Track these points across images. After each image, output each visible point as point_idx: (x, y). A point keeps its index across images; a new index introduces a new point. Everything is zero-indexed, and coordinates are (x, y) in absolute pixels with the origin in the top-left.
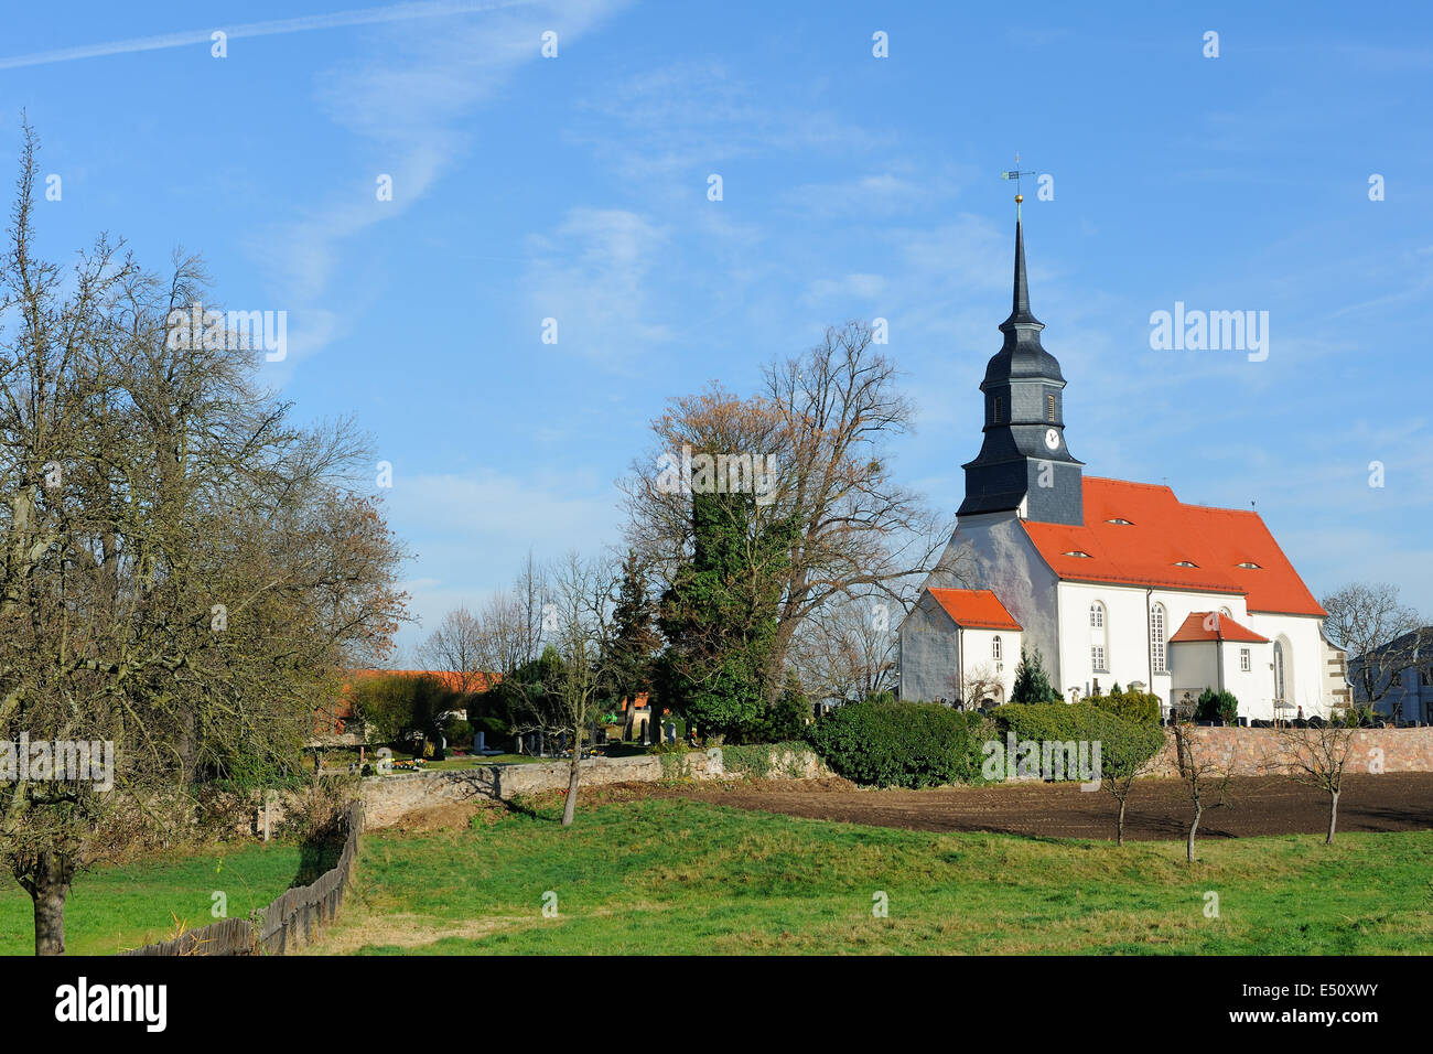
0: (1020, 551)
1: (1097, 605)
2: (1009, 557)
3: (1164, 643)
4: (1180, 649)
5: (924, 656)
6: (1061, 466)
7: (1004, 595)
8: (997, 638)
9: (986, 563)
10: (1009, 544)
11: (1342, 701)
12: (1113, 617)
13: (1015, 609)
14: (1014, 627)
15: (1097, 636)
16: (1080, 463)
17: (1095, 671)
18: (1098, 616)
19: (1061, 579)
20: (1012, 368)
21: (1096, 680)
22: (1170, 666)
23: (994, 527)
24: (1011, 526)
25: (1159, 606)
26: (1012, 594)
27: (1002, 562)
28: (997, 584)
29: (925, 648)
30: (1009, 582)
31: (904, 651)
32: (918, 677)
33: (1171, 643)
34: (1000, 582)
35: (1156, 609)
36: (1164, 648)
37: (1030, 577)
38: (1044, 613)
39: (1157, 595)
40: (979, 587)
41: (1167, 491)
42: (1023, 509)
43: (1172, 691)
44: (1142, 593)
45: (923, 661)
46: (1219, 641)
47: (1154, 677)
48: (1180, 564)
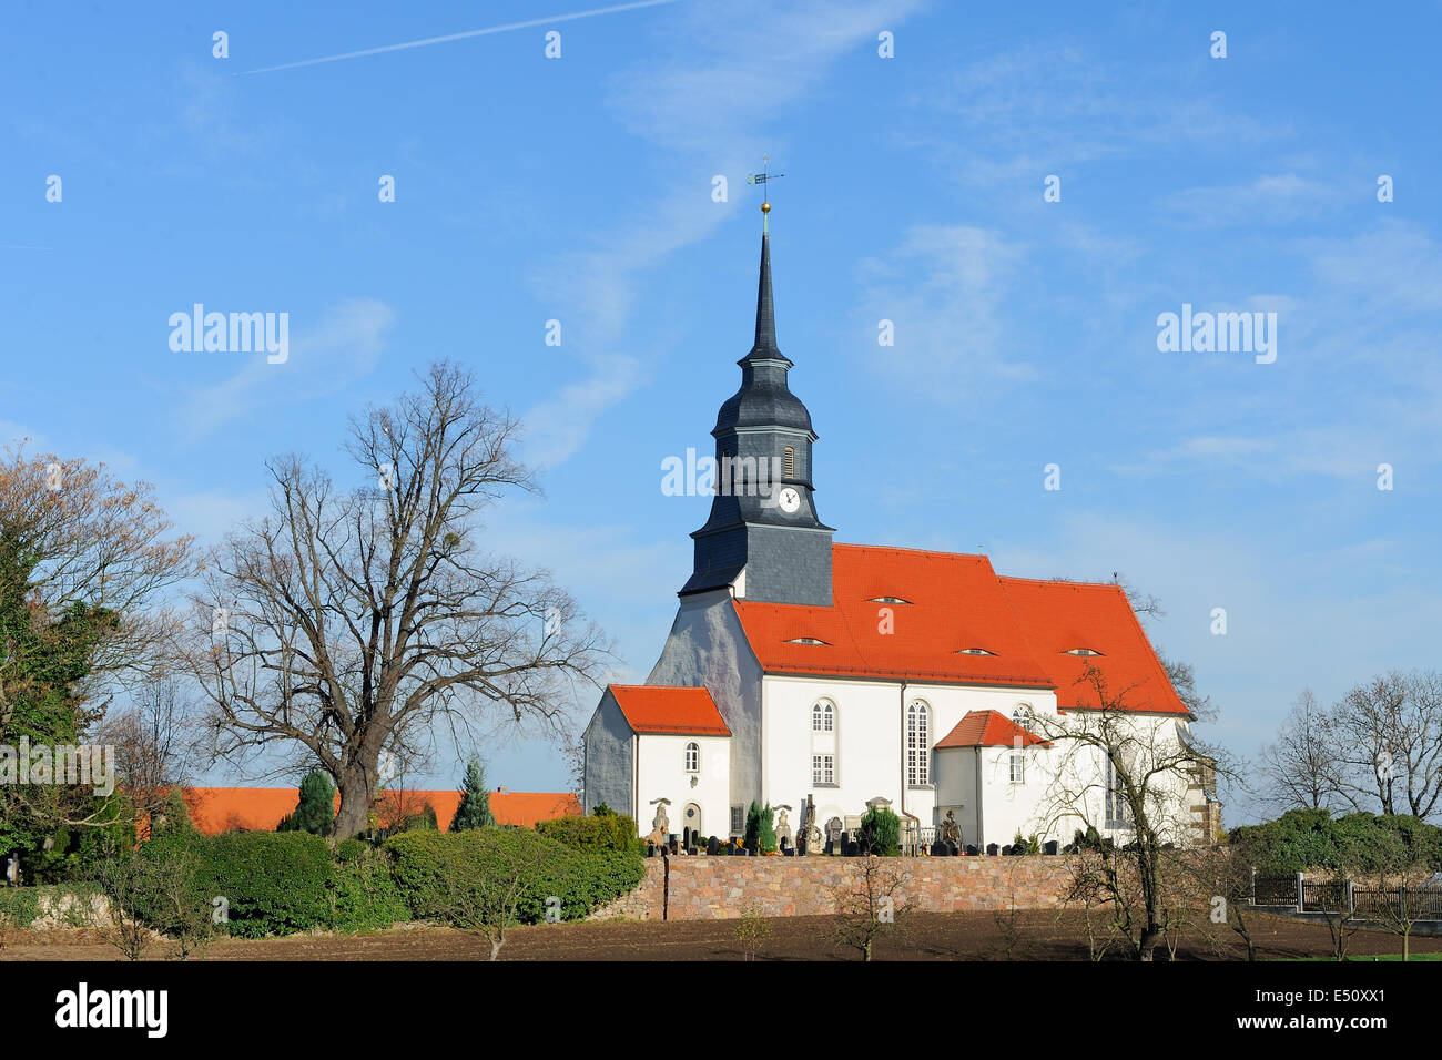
0: (732, 639)
1: (824, 704)
2: (722, 646)
3: (928, 750)
4: (945, 756)
5: (605, 768)
6: (801, 533)
7: (717, 693)
8: (695, 746)
9: (703, 654)
10: (723, 629)
11: (1201, 820)
12: (846, 718)
13: (726, 710)
14: (722, 732)
15: (824, 743)
16: (829, 529)
17: (817, 785)
18: (824, 718)
19: (766, 673)
20: (740, 414)
21: (810, 796)
22: (935, 778)
23: (710, 609)
24: (724, 608)
25: (921, 704)
26: (724, 692)
27: (716, 653)
28: (711, 679)
29: (606, 759)
30: (721, 676)
31: (588, 763)
32: (599, 794)
33: (936, 749)
34: (714, 676)
35: (917, 708)
36: (928, 756)
37: (739, 670)
38: (750, 714)
39: (913, 691)
40: (696, 683)
41: (982, 563)
42: (739, 587)
43: (936, 809)
44: (897, 687)
45: (604, 775)
46: (977, 748)
47: (908, 793)
48: (968, 651)
